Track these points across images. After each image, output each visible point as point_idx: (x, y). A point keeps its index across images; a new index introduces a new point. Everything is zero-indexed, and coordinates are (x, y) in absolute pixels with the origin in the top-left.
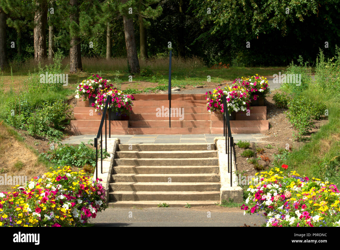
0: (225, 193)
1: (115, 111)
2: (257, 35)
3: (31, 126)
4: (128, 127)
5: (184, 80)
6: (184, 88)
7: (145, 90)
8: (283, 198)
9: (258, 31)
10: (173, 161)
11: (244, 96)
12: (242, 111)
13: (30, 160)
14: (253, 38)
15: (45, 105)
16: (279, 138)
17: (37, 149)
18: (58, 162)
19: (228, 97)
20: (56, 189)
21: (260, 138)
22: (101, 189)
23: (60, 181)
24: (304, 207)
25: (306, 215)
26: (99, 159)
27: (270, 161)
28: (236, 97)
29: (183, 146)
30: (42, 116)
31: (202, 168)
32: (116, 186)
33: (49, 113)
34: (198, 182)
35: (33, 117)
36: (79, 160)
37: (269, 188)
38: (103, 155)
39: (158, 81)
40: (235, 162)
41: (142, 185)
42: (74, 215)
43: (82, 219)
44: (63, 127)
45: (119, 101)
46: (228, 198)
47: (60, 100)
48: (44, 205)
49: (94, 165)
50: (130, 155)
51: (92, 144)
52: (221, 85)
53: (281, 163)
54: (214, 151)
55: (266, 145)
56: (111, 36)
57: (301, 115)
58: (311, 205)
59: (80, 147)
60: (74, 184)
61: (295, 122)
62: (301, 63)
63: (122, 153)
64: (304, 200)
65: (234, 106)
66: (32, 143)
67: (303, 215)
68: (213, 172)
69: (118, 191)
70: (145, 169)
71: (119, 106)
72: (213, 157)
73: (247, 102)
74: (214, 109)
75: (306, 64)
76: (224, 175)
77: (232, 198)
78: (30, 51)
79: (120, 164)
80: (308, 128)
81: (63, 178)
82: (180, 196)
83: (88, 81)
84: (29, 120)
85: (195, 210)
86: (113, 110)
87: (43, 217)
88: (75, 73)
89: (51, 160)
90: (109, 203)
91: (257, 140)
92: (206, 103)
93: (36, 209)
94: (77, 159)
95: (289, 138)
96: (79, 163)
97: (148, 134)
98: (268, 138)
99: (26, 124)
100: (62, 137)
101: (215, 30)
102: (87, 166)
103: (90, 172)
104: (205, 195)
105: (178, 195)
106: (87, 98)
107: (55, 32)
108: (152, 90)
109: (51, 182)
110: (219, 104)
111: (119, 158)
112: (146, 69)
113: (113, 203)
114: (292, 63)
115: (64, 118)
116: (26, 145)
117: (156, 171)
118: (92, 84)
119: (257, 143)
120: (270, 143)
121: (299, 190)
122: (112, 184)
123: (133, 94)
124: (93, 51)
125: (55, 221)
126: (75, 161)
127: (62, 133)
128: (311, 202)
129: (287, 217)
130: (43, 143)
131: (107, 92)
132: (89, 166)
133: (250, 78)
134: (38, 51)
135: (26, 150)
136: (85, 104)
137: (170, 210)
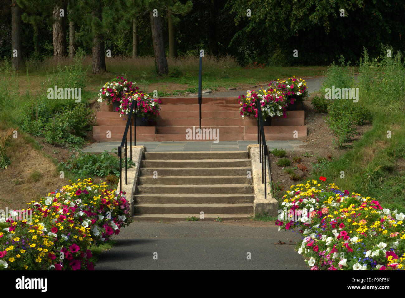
0: (259, 205)
1: (141, 116)
2: (297, 31)
3: (49, 133)
4: (155, 133)
5: (216, 81)
6: (216, 90)
7: (174, 93)
8: (320, 214)
9: (297, 28)
10: (204, 171)
11: (280, 100)
12: (278, 116)
13: (48, 170)
14: (292, 35)
15: (65, 109)
16: (318, 146)
17: (56, 158)
18: (79, 172)
19: (262, 101)
20: (74, 205)
21: (298, 145)
22: (125, 203)
23: (80, 195)
24: (341, 227)
25: (344, 235)
26: (124, 169)
27: (307, 171)
28: (271, 101)
29: (213, 154)
30: (62, 121)
31: (234, 178)
32: (142, 198)
33: (69, 118)
34: (230, 193)
35: (51, 123)
36: (102, 170)
37: (305, 203)
38: (128, 164)
39: (188, 82)
40: (269, 172)
41: (170, 197)
42: (95, 233)
43: (103, 237)
44: (84, 134)
45: (145, 105)
46: (262, 211)
47: (82, 104)
48: (61, 224)
49: (118, 175)
50: (157, 164)
51: (116, 153)
52: (256, 87)
53: (320, 173)
54: (247, 160)
55: (303, 153)
56: (137, 32)
57: (342, 120)
58: (349, 224)
59: (103, 156)
60: (95, 198)
61: (336, 128)
62: (343, 63)
63: (148, 162)
64: (342, 218)
65: (269, 110)
66: (50, 151)
67: (341, 235)
68: (246, 182)
69: (144, 203)
70: (173, 180)
71: (146, 111)
72: (246, 166)
73: (283, 106)
74: (248, 114)
75: (348, 64)
76: (258, 186)
77: (266, 211)
78: (49, 48)
79: (146, 174)
80: (350, 135)
81: (83, 192)
82: (210, 209)
83: (112, 84)
84: (48, 126)
85: (227, 224)
86: (138, 115)
87: (59, 237)
88: (98, 73)
89: (71, 170)
90: (134, 217)
91: (293, 148)
92: (239, 108)
93: (53, 229)
94: (99, 169)
95: (328, 146)
96: (102, 173)
97: (177, 140)
98: (306, 145)
99: (44, 131)
100: (84, 145)
101: (250, 27)
102: (111, 177)
103: (113, 183)
104: (237, 207)
105: (209, 208)
106: (111, 102)
107: (77, 27)
108: (182, 93)
109: (69, 196)
110: (253, 109)
111: (145, 167)
112: (175, 69)
113: (138, 217)
114: (333, 63)
115: (85, 123)
116: (43, 153)
117: (184, 181)
118: (116, 86)
119: (294, 151)
120: (308, 151)
121: (337, 205)
122: (137, 195)
123: (161, 97)
124: (118, 48)
125: (73, 242)
126: (98, 171)
127: (83, 140)
128: (349, 220)
129: (324, 236)
130: (63, 152)
131: (132, 96)
132: (113, 176)
133: (287, 81)
134: (58, 48)
135: (43, 159)
136: (109, 108)
137: (200, 224)
